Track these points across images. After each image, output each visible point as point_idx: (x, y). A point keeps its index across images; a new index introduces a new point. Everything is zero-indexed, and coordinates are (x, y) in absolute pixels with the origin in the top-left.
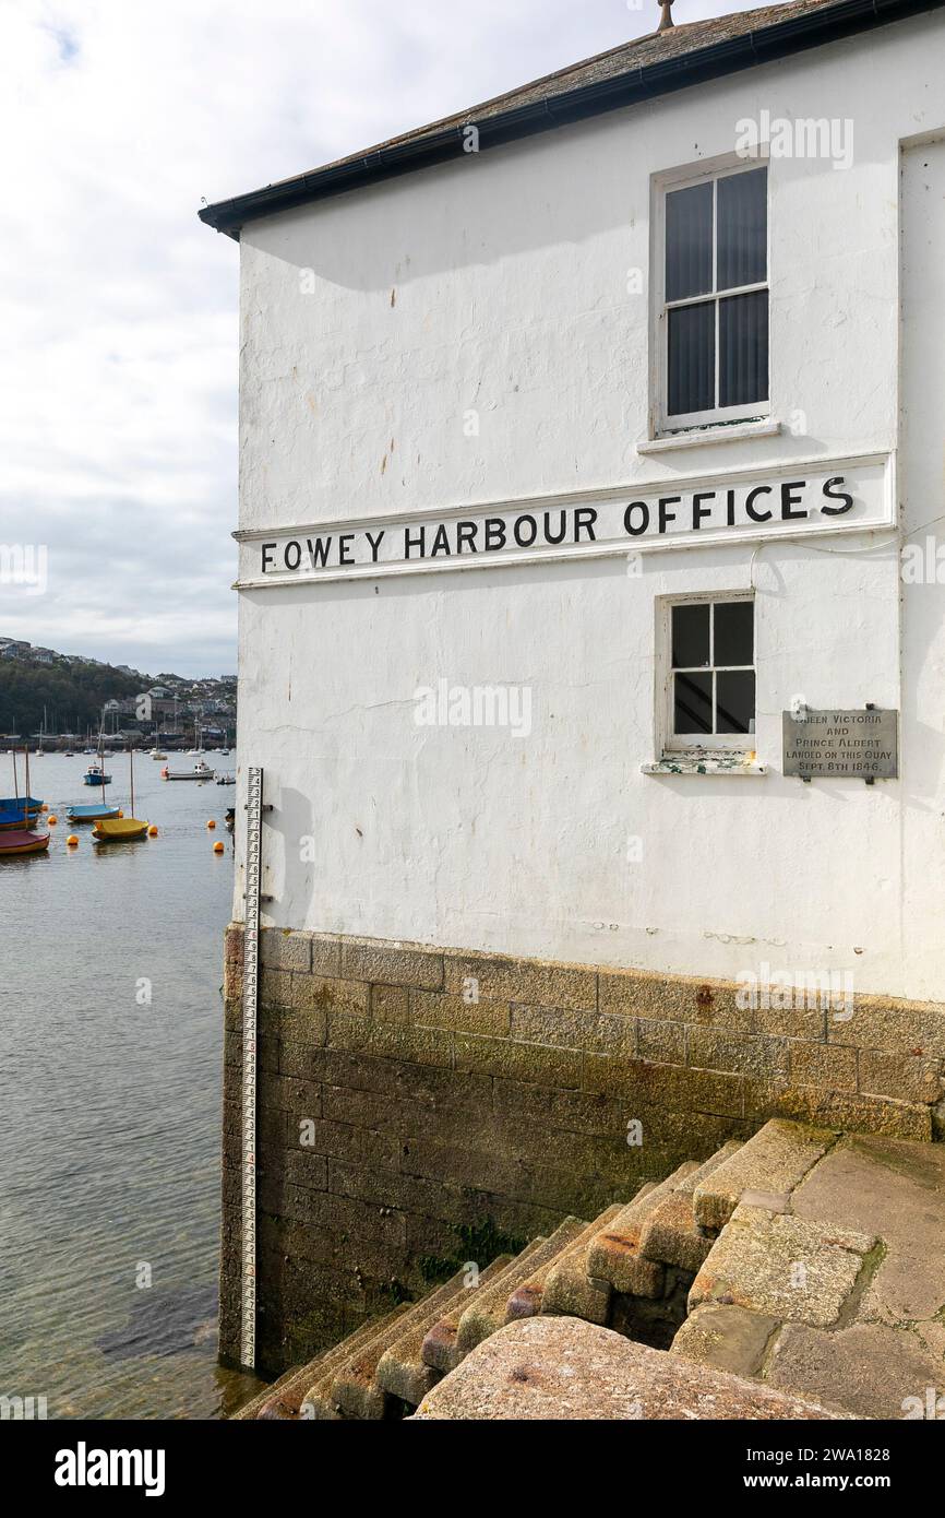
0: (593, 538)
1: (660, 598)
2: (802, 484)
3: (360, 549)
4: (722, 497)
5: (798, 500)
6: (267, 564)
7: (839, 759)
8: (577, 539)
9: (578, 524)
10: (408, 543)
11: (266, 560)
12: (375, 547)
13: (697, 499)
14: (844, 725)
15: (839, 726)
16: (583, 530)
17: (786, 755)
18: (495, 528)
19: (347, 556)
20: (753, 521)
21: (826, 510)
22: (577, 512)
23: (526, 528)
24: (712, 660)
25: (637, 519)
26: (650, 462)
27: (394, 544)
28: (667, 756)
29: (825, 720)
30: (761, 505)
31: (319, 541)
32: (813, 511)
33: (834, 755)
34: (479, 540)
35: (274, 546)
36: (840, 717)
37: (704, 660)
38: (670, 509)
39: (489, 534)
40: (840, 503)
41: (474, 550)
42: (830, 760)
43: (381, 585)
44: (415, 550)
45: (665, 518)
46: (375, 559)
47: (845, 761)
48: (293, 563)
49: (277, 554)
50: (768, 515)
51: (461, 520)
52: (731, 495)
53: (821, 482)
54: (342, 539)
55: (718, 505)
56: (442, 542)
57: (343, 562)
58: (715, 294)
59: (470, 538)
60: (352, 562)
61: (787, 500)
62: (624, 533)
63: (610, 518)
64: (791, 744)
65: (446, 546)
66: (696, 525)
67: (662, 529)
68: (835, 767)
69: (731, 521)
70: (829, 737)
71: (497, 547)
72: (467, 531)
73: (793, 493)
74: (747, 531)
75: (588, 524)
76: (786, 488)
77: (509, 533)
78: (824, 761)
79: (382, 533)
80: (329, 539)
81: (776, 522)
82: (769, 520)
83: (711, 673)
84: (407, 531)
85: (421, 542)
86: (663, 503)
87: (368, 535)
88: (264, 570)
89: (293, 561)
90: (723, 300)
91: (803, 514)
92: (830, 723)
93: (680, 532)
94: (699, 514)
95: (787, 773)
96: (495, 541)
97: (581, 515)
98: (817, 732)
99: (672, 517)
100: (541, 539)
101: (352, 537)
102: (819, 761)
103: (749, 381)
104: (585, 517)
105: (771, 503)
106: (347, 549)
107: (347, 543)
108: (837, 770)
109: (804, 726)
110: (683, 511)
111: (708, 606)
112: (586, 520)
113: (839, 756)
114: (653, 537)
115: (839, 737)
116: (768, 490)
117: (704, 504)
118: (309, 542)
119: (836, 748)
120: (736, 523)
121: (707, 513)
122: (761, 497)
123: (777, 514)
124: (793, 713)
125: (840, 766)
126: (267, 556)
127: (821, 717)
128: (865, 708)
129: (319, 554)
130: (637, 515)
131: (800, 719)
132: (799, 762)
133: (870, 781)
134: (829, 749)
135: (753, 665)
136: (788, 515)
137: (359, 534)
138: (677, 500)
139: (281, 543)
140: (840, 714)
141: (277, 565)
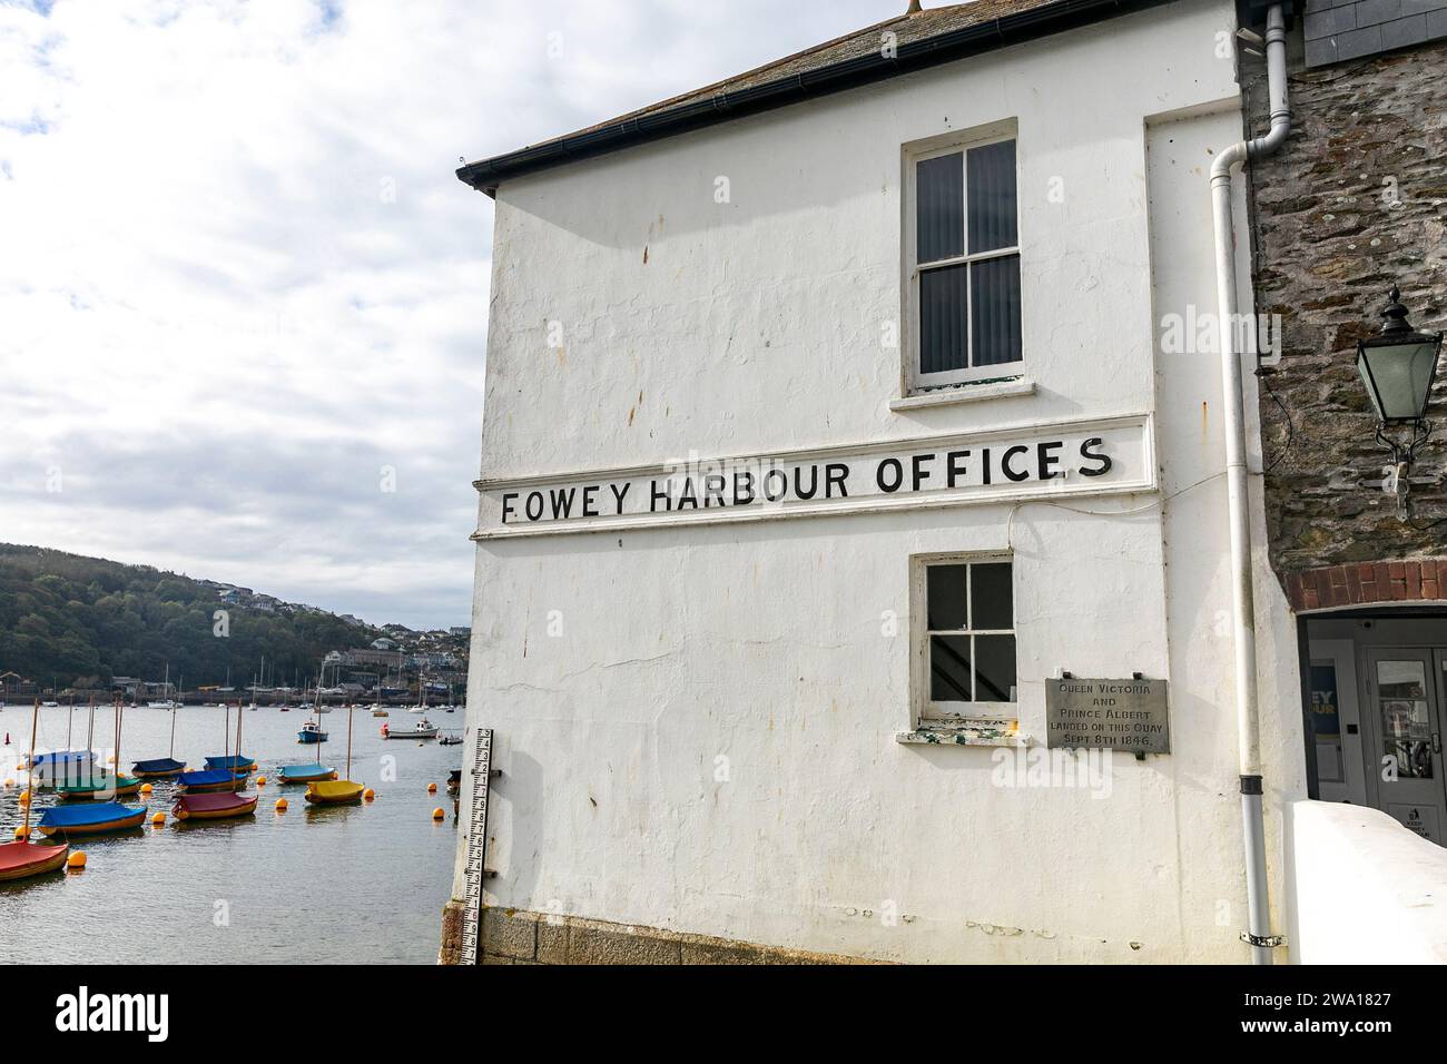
0: (845, 494)
1: (914, 557)
2: (1059, 445)
3: (604, 500)
4: (977, 455)
5: (1055, 460)
6: (508, 514)
7: (1107, 732)
8: (828, 495)
9: (829, 480)
10: (654, 496)
11: (507, 510)
12: (620, 499)
13: (951, 457)
14: (1110, 695)
15: (1105, 696)
16: (835, 486)
17: (1050, 726)
19: (590, 508)
20: (1010, 481)
21: (1084, 471)
22: (829, 468)
24: (969, 623)
25: (890, 476)
26: (903, 419)
27: (639, 496)
28: (923, 724)
29: (1090, 689)
30: (1017, 464)
31: (562, 492)
32: (1071, 471)
33: (1101, 727)
35: (516, 496)
36: (1105, 686)
37: (961, 623)
38: (924, 466)
40: (1098, 465)
42: (1098, 733)
43: (624, 538)
44: (661, 504)
45: (919, 476)
46: (620, 511)
47: (1112, 734)
48: (534, 514)
49: (518, 505)
50: (1025, 475)
52: (986, 453)
53: (1079, 443)
54: (586, 490)
55: (973, 464)
57: (586, 514)
58: (966, 257)
60: (596, 513)
61: (1044, 461)
62: (877, 489)
63: (863, 474)
64: (1055, 715)
66: (951, 483)
67: (916, 487)
68: (1103, 740)
69: (987, 480)
70: (1096, 708)
73: (1050, 453)
74: (1003, 490)
75: (840, 480)
76: (1042, 448)
78: (1091, 732)
79: (628, 485)
80: (573, 490)
81: (1034, 482)
82: (1026, 480)
83: (968, 637)
84: (654, 483)
86: (916, 460)
87: (613, 487)
88: (504, 521)
89: (534, 511)
90: (975, 263)
91: (1061, 475)
92: (1096, 693)
93: (935, 489)
94: (953, 472)
95: (1052, 743)
97: (832, 471)
98: (1083, 702)
99: (926, 475)
100: (791, 494)
101: (596, 488)
102: (1085, 734)
103: (1002, 341)
104: (837, 473)
105: (1027, 462)
106: (592, 501)
107: (591, 495)
108: (1105, 743)
109: (1069, 695)
110: (937, 468)
111: (965, 566)
112: (837, 475)
113: (1107, 728)
114: (906, 494)
115: (1106, 708)
116: (1024, 449)
117: (959, 462)
118: (552, 492)
119: (1103, 720)
120: (992, 482)
121: (962, 471)
122: (1017, 456)
123: (1034, 473)
124: (1056, 680)
125: (1108, 740)
126: (508, 506)
127: (1086, 686)
128: (1132, 677)
129: (562, 505)
130: (890, 472)
131: (1064, 688)
132: (1064, 732)
133: (1141, 757)
134: (1096, 721)
135: (1012, 628)
136: (1045, 475)
137: (604, 485)
138: (931, 457)
139: (523, 493)
140: (1106, 683)
141: (518, 515)
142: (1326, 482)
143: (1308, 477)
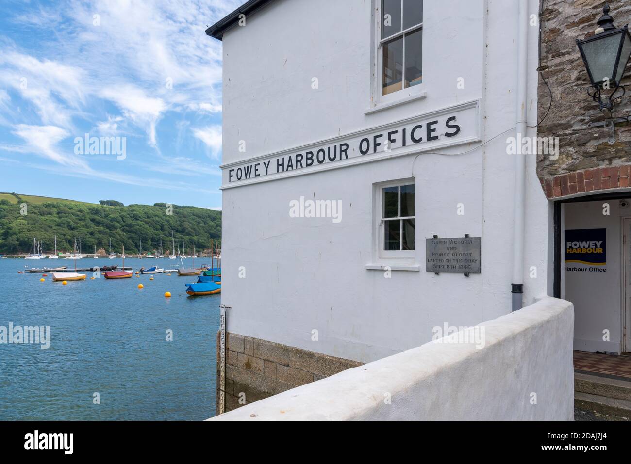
0: (347, 157)
1: (375, 185)
2: (436, 122)
3: (261, 170)
4: (400, 132)
5: (434, 130)
6: (231, 178)
7: (452, 263)
8: (341, 159)
9: (341, 151)
10: (279, 165)
11: (231, 176)
12: (267, 168)
13: (390, 134)
14: (455, 245)
15: (452, 246)
16: (343, 154)
17: (428, 260)
18: (309, 156)
19: (257, 173)
20: (414, 143)
22: (341, 145)
23: (321, 154)
24: (399, 214)
25: (364, 149)
26: (371, 118)
27: (273, 167)
29: (445, 243)
30: (417, 135)
31: (248, 167)
32: (441, 135)
33: (449, 261)
34: (304, 162)
36: (453, 242)
37: (396, 215)
38: (378, 140)
39: (307, 159)
40: (454, 130)
41: (302, 166)
42: (448, 264)
43: (269, 184)
44: (281, 168)
45: (376, 145)
46: (267, 174)
47: (455, 264)
48: (239, 177)
49: (234, 174)
50: (421, 139)
51: (297, 153)
52: (404, 130)
53: (445, 120)
54: (256, 165)
55: (398, 137)
56: (290, 164)
57: (256, 175)
58: (402, 32)
59: (300, 161)
60: (259, 175)
61: (429, 131)
62: (359, 154)
63: (354, 147)
64: (430, 255)
65: (292, 166)
67: (375, 151)
68: (450, 267)
69: (404, 144)
70: (448, 252)
71: (310, 165)
72: (299, 158)
73: (432, 127)
74: (411, 148)
75: (345, 151)
76: (429, 125)
77: (315, 158)
78: (445, 264)
79: (269, 162)
80: (251, 166)
81: (424, 142)
82: (422, 142)
83: (399, 221)
85: (283, 165)
86: (375, 138)
87: (264, 163)
88: (230, 181)
90: (406, 34)
91: (436, 138)
92: (448, 245)
93: (383, 151)
94: (391, 141)
95: (428, 270)
96: (309, 162)
97: (342, 147)
98: (442, 249)
99: (379, 144)
100: (327, 159)
101: (259, 164)
102: (442, 264)
103: (414, 74)
104: (344, 148)
105: (421, 133)
108: (451, 269)
109: (436, 246)
110: (384, 141)
111: (397, 187)
113: (452, 261)
114: (371, 155)
115: (452, 252)
116: (420, 127)
117: (393, 137)
119: (451, 257)
120: (406, 145)
121: (394, 141)
122: (418, 130)
123: (425, 138)
124: (430, 239)
125: (452, 267)
127: (443, 242)
128: (464, 237)
129: (248, 172)
131: (434, 242)
132: (434, 263)
133: (466, 275)
134: (447, 258)
135: (414, 216)
136: (429, 139)
137: (261, 163)
138: (381, 136)
139: (236, 169)
140: (452, 240)
141: (234, 178)
142: (571, 126)
143: (561, 125)
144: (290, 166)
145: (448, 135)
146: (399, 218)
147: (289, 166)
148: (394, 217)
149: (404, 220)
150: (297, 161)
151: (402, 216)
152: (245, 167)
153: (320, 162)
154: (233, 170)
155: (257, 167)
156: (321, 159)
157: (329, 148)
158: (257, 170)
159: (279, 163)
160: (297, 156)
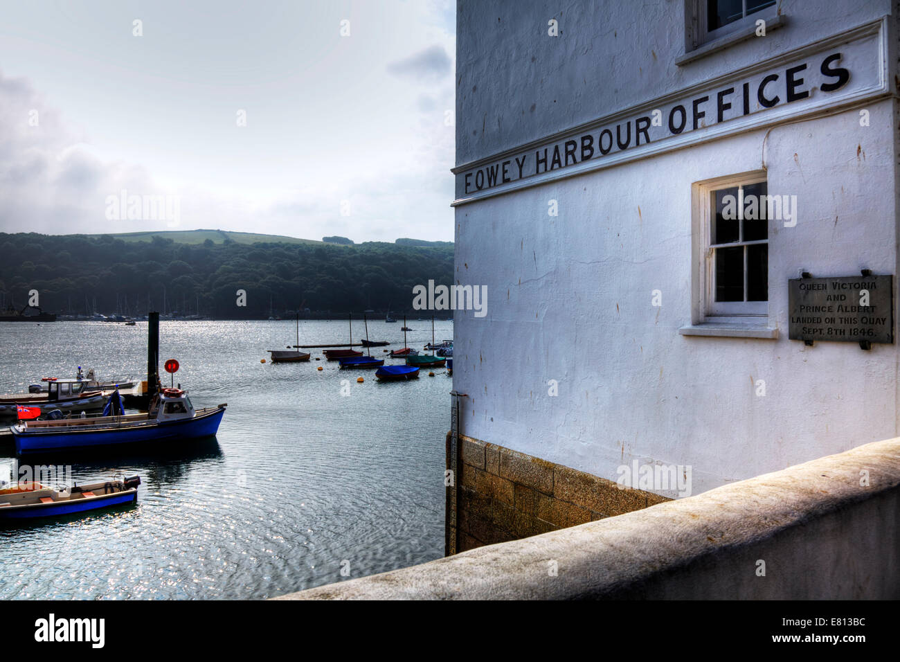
0: (648, 141)
1: (695, 185)
2: (804, 67)
3: (513, 171)
4: (739, 88)
5: (800, 82)
6: (468, 187)
7: (838, 325)
8: (638, 143)
9: (638, 131)
10: (539, 162)
11: (468, 184)
12: (521, 167)
13: (720, 96)
14: (842, 292)
15: (836, 292)
16: (642, 135)
17: (792, 320)
18: (587, 142)
19: (507, 176)
20: (764, 108)
22: (638, 121)
23: (605, 139)
24: (741, 236)
25: (677, 122)
26: (687, 70)
27: (530, 164)
28: (705, 318)
29: (825, 287)
30: (769, 93)
31: (492, 167)
32: (814, 89)
33: (832, 320)
34: (578, 154)
36: (838, 284)
38: (701, 108)
39: (584, 148)
40: (838, 78)
41: (575, 161)
42: (830, 325)
44: (542, 166)
45: (698, 116)
46: (521, 177)
47: (841, 326)
48: (480, 185)
49: (472, 180)
50: (776, 100)
51: (567, 140)
52: (746, 87)
53: (820, 60)
54: (503, 165)
55: (736, 100)
56: (557, 158)
57: (505, 180)
59: (572, 153)
60: (509, 179)
61: (791, 84)
62: (669, 133)
64: (795, 311)
65: (559, 161)
66: (720, 118)
67: (695, 126)
68: (834, 332)
69: (746, 111)
70: (828, 303)
71: (588, 157)
72: (570, 148)
73: (796, 77)
74: (760, 117)
75: (644, 130)
76: (790, 73)
77: (596, 145)
78: (825, 326)
79: (525, 157)
80: (497, 166)
81: (783, 105)
82: (777, 104)
83: (742, 246)
84: (537, 153)
85: (545, 161)
86: (696, 103)
87: (517, 160)
88: (466, 193)
89: (480, 183)
91: (804, 96)
92: (830, 290)
93: (709, 126)
94: (722, 107)
95: (793, 337)
96: (587, 153)
97: (640, 124)
98: (816, 298)
99: (702, 115)
100: (615, 147)
101: (508, 162)
102: (819, 326)
104: (643, 125)
105: (777, 89)
108: (837, 337)
109: (807, 293)
110: (710, 108)
111: (737, 188)
112: (643, 127)
113: (837, 321)
114: (689, 133)
115: (837, 304)
116: (775, 78)
117: (726, 99)
119: (837, 315)
120: (750, 112)
121: (728, 106)
122: (770, 85)
123: (783, 98)
124: (796, 280)
125: (838, 332)
126: (468, 182)
127: (821, 284)
128: (861, 274)
129: (492, 176)
130: (678, 116)
131: (803, 285)
132: (802, 325)
133: (865, 347)
134: (829, 315)
135: (767, 238)
136: (792, 98)
137: (512, 159)
138: (706, 99)
139: (475, 172)
140: (838, 281)
141: (473, 188)
144: (557, 161)
145: (826, 88)
146: (740, 243)
147: (554, 162)
148: (732, 242)
149: (749, 247)
150: (568, 153)
151: (745, 239)
152: (488, 169)
153: (605, 153)
154: (470, 175)
155: (507, 167)
156: (605, 147)
157: (618, 127)
158: (507, 171)
159: (540, 158)
160: (567, 144)
